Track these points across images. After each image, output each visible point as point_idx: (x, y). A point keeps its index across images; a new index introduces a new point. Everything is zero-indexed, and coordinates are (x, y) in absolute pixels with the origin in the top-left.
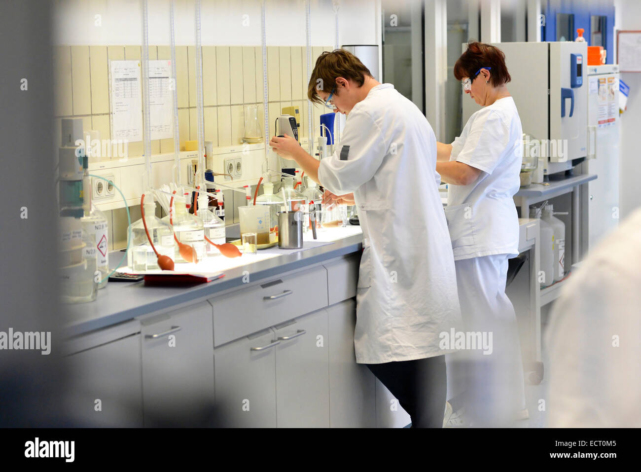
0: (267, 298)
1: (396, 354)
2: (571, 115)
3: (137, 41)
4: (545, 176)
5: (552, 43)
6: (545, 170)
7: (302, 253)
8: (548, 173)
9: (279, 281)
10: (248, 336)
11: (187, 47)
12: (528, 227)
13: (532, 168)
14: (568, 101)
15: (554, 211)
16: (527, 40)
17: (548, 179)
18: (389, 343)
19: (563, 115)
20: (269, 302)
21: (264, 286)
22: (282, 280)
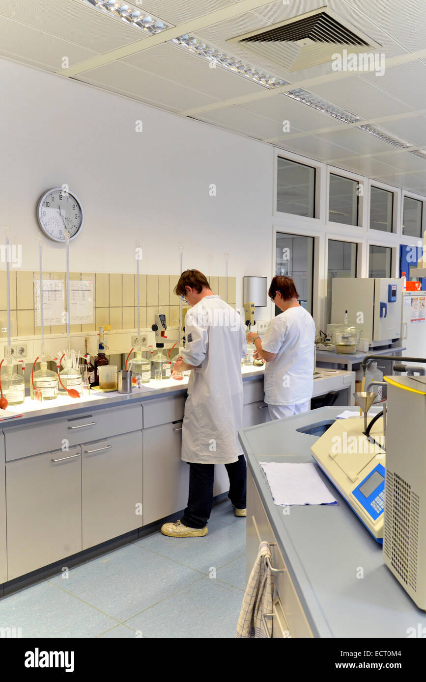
0: (70, 428)
1: (202, 460)
2: (385, 317)
3: (64, 270)
4: (370, 348)
5: (376, 278)
6: (370, 345)
7: (131, 396)
8: (372, 346)
9: (91, 416)
10: (51, 452)
11: (109, 274)
12: (345, 376)
13: (356, 344)
14: (384, 309)
15: (378, 366)
16: (356, 277)
17: (372, 349)
18: (198, 453)
19: (381, 316)
20: (71, 430)
21: (69, 420)
22: (92, 415)
